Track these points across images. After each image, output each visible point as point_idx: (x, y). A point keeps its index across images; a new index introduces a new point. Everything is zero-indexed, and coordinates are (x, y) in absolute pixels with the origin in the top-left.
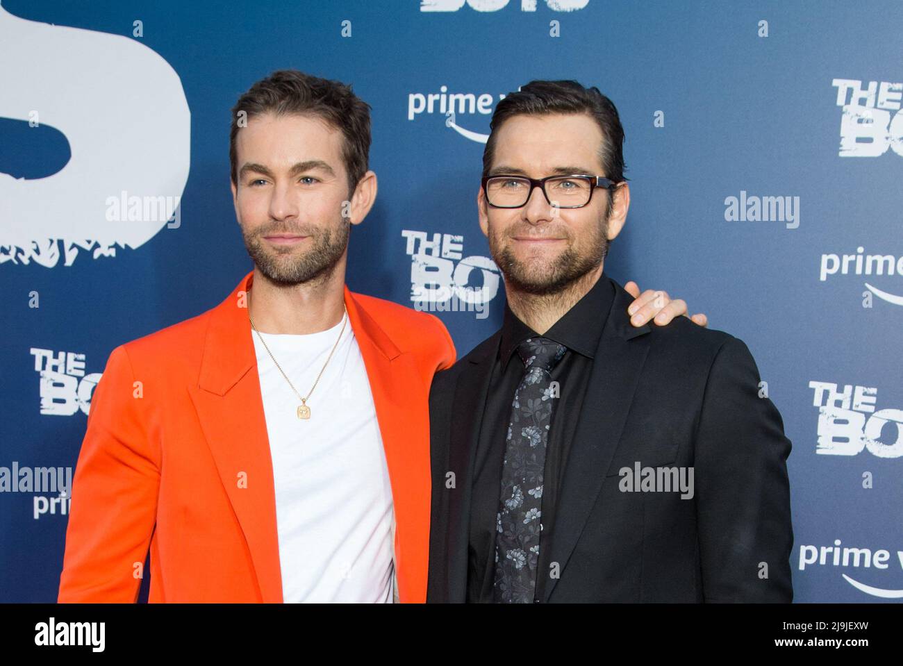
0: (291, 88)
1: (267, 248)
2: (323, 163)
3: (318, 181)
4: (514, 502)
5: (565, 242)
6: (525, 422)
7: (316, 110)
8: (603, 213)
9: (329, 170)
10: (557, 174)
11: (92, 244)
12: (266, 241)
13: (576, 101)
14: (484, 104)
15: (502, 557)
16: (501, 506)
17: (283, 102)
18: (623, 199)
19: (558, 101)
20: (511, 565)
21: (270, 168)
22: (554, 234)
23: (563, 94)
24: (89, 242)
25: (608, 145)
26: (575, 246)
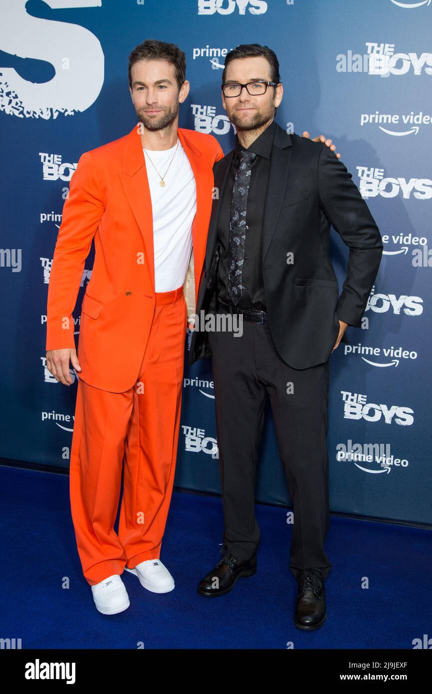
0: (152, 49)
1: (146, 116)
2: (167, 80)
3: (166, 87)
4: (236, 218)
5: (256, 110)
6: (240, 185)
7: (164, 58)
8: (272, 96)
9: (170, 83)
10: (252, 81)
11: (64, 110)
12: (145, 113)
13: (257, 52)
14: (224, 53)
15: (232, 240)
16: (231, 219)
17: (149, 55)
18: (280, 90)
19: (250, 52)
20: (235, 243)
21: (146, 83)
22: (251, 106)
23: (253, 49)
24: (63, 109)
25: (272, 69)
26: (261, 111)
